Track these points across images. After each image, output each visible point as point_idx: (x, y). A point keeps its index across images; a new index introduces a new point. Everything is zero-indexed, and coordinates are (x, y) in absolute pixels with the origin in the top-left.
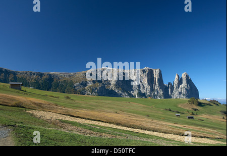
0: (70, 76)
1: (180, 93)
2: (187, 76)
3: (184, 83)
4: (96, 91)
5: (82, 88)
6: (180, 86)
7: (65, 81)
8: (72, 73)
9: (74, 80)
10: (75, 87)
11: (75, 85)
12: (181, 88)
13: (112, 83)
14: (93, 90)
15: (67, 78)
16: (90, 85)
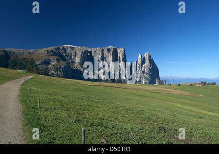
0: (30, 53)
1: (144, 72)
2: (150, 56)
3: (147, 62)
4: (61, 70)
5: (44, 66)
6: (143, 65)
7: (24, 59)
8: (32, 50)
9: (35, 57)
10: (36, 65)
11: (37, 63)
12: (144, 68)
13: (76, 62)
14: (57, 69)
15: (26, 55)
16: (54, 63)
